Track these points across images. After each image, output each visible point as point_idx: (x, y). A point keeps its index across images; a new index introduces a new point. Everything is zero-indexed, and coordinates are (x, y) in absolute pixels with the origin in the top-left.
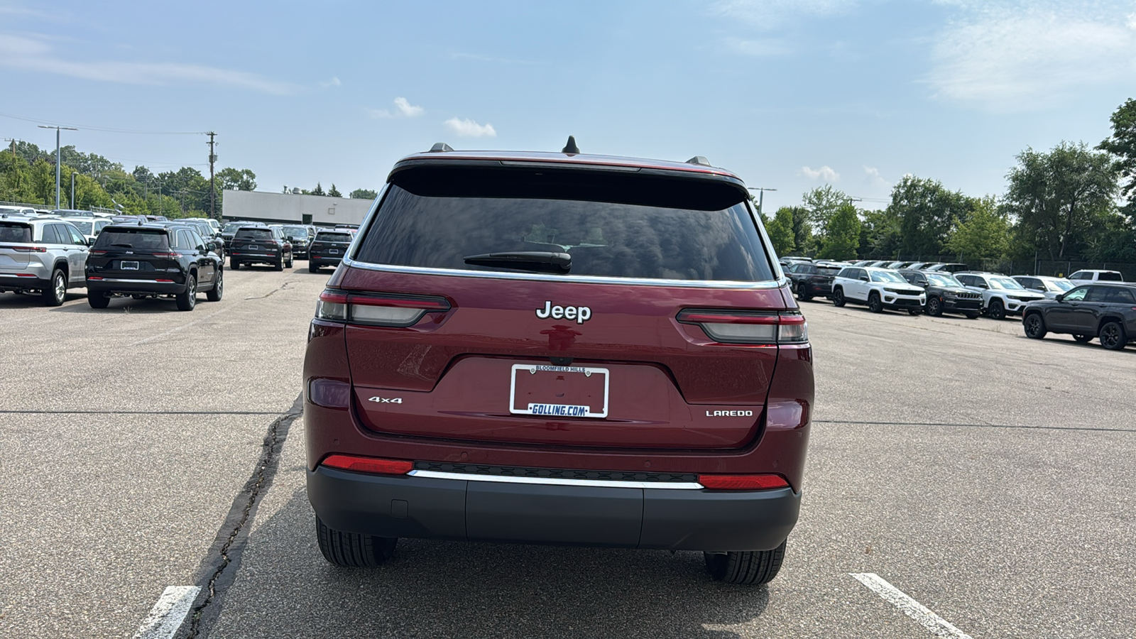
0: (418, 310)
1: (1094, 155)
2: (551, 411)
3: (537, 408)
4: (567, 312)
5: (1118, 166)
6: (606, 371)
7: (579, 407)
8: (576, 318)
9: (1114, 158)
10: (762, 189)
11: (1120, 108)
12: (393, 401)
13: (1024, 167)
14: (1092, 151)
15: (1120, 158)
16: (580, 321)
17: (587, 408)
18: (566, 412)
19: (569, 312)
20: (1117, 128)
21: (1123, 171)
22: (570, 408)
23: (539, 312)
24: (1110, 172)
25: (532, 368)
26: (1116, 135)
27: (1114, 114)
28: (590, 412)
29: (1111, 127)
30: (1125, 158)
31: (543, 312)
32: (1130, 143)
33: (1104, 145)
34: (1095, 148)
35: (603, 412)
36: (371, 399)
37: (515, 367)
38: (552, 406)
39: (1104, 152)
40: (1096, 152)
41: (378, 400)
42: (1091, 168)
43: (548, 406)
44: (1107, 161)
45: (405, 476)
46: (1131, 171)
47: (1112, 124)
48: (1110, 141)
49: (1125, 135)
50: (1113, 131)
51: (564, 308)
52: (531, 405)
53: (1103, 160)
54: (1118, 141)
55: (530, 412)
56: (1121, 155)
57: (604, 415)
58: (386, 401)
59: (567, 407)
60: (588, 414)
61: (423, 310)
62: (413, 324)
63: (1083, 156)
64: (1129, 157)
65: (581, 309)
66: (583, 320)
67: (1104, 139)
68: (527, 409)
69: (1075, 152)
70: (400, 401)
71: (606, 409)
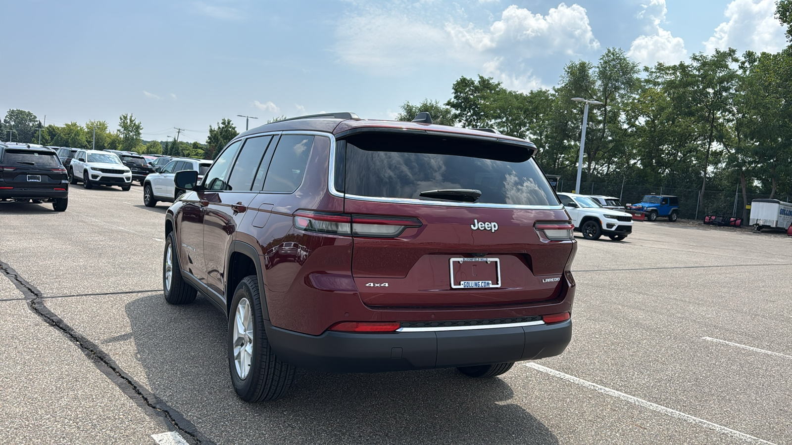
0: (400, 226)
1: (443, 109)
2: (473, 285)
3: (466, 284)
4: (486, 226)
5: (456, 116)
6: (497, 260)
7: (486, 282)
8: (491, 229)
9: (454, 111)
10: (248, 117)
11: (457, 81)
12: (382, 285)
13: (406, 114)
14: (442, 106)
15: (456, 111)
16: (493, 231)
17: (490, 282)
18: (480, 285)
19: (487, 225)
20: (455, 93)
21: (458, 119)
22: (482, 283)
23: (472, 226)
24: (451, 119)
25: (460, 260)
26: (455, 98)
27: (454, 85)
28: (492, 284)
29: (452, 93)
30: (459, 112)
31: (474, 226)
32: (461, 103)
33: (449, 103)
34: (444, 104)
35: (498, 284)
36: (367, 285)
37: (452, 260)
38: (473, 282)
39: (448, 107)
40: (444, 107)
41: (372, 285)
42: (441, 116)
43: (471, 282)
44: (449, 112)
45: (394, 332)
46: (463, 119)
47: (453, 91)
48: (452, 101)
49: (459, 98)
50: (454, 95)
51: (484, 223)
52: (462, 282)
53: (447, 112)
54: (456, 101)
55: (462, 287)
56: (457, 110)
57: (499, 286)
58: (378, 285)
59: (481, 282)
60: (491, 286)
61: (403, 226)
62: (398, 235)
63: (437, 109)
64: (461, 111)
65: (493, 224)
66: (495, 231)
67: (449, 99)
68: (460, 285)
69: (433, 106)
70: (387, 285)
71: (499, 282)
